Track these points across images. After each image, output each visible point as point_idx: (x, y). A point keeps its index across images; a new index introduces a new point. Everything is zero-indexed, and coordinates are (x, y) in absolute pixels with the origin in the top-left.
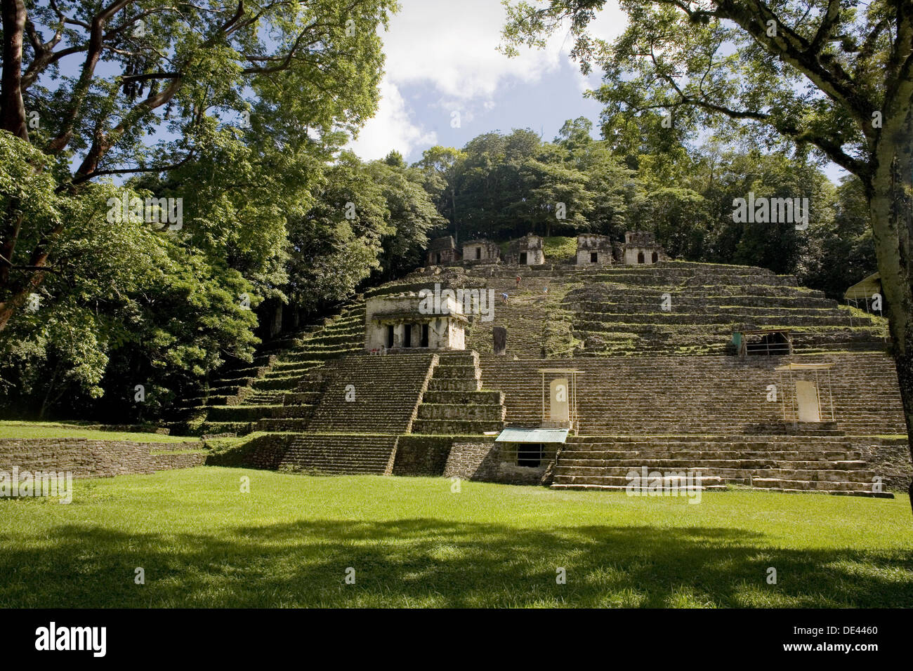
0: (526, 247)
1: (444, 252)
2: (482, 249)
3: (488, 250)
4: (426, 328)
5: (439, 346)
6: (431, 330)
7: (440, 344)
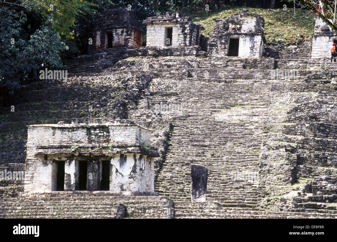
0: (237, 31)
1: (119, 31)
2: (174, 30)
3: (183, 31)
4: (107, 166)
5: (122, 189)
6: (114, 170)
7: (125, 187)
